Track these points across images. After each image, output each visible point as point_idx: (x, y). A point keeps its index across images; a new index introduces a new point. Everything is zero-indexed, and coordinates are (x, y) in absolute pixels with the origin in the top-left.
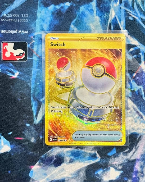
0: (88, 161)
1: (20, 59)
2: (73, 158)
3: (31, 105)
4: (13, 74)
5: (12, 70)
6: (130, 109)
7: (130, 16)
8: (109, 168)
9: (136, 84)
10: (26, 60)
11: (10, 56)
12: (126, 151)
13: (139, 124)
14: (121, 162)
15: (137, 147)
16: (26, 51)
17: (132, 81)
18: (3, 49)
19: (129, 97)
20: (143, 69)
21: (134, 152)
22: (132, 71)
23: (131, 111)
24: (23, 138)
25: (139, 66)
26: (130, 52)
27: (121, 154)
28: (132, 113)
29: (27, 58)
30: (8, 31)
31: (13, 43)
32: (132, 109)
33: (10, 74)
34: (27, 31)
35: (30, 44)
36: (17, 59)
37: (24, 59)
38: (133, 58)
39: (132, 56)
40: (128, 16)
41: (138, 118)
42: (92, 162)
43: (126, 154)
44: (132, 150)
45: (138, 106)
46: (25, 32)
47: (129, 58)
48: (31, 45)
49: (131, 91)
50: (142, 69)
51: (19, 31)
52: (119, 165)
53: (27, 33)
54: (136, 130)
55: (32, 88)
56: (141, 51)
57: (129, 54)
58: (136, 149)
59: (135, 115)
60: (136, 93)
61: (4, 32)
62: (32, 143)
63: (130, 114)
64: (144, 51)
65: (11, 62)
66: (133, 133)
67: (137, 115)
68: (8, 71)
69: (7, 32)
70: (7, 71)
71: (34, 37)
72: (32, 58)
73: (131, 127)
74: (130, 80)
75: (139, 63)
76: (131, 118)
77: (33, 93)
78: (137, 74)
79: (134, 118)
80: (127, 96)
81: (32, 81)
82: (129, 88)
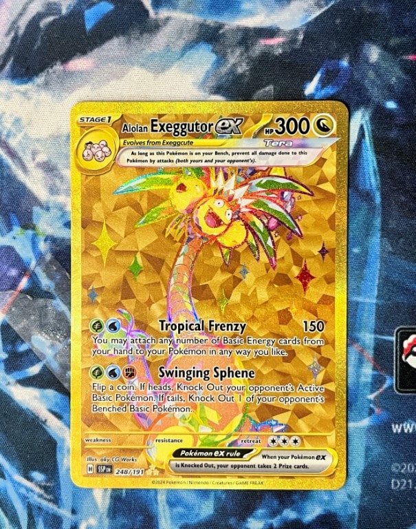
3: (381, 177)
6: (39, 165)
7: (40, 486)
9: (18, 250)
10: (397, 332)
12: (51, 19)
13: (8, 114)
15: (12, 34)
17: (33, 263)
19: (41, 206)
21: (21, 14)
22: (30, 295)
23: (34, 159)
24: (407, 61)
25: (9, 312)
26: (39, 360)
27: (68, 9)
28: (29, 152)
29: (397, 338)
32: (30, 165)
34: (395, 431)
35: (385, 386)
38: (30, 340)
39: (33, 347)
40: (48, 484)
41: (8, 136)
43: (51, 8)
44: (30, 22)
45: (9, 176)
46: (403, 430)
47: (44, 340)
48: (382, 382)
49: (34, 228)
53: (397, 426)
54: (18, 91)
55: (379, 235)
56: (2, 366)
57: (44, 356)
58: (14, 26)
59: (20, 143)
60: (19, 220)
62: (374, 42)
63: (38, 147)
66: (26, 83)
67: (13, 143)
71: (371, 412)
72: (378, 339)
73: (33, 101)
74: (38, 264)
75: (8, 324)
76: (34, 133)
77: (373, 217)
78: (16, 286)
79: (22, 134)
80: (48, 209)
81: (378, 260)
82: (42, 238)
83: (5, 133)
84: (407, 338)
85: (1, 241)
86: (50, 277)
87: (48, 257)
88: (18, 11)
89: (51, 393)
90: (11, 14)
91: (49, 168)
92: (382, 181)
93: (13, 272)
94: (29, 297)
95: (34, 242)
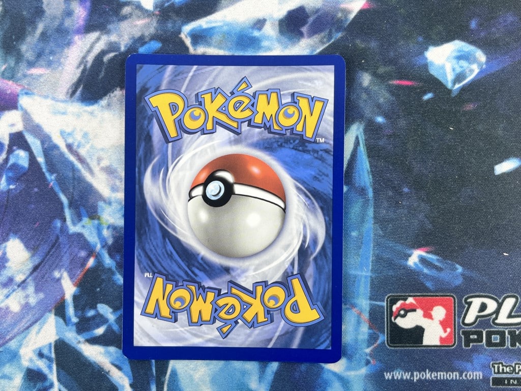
0: (213, 25)
1: (405, 300)
2: (256, 34)
3: (373, 176)
5: (426, 271)
6: (103, 169)
8: (156, 7)
9: (86, 236)
10: (387, 299)
12: (112, 55)
13: (78, 129)
14: (124, 25)
15: (82, 67)
16: (390, 324)
17: (99, 246)
18: (451, 328)
19: (105, 201)
20: (68, 278)
21: (89, 51)
23: (99, 164)
24: (393, 85)
26: (103, 323)
27: (125, 47)
28: (95, 158)
29: (387, 304)
30: (439, 378)
31: (424, 344)
32: (96, 169)
33: (432, 257)
34: (387, 378)
35: (379, 342)
36: (415, 300)
37: (393, 301)
38: (96, 307)
41: (79, 146)
42: (203, 23)
43: (112, 47)
44: (96, 57)
45: (79, 178)
46: (393, 377)
48: (376, 339)
49: (99, 219)
50: (71, 279)
51: (408, 378)
52: (130, 17)
53: (388, 374)
54: (85, 111)
55: (372, 222)
56: (74, 328)
57: (107, 320)
58: (83, 60)
59: (88, 152)
60: (87, 212)
61: (450, 375)
62: (367, 70)
63: (102, 154)
64: (65, 327)
65: (430, 291)
66: (93, 104)
67: (83, 152)
68: (437, 266)
69: (442, 374)
70: (439, 267)
71: (368, 362)
72: (373, 304)
73: (98, 119)
74: (103, 247)
76: (99, 144)
77: (367, 208)
78: (85, 264)
79: (90, 145)
80: (110, 203)
81: (372, 242)
82: (105, 226)
83: (76, 144)
84: (395, 304)
85: (73, 229)
86: (111, 256)
87: (111, 241)
88: (85, 49)
89: (112, 349)
90: (81, 51)
91: (110, 171)
92: (373, 179)
93: (83, 254)
95: (99, 229)
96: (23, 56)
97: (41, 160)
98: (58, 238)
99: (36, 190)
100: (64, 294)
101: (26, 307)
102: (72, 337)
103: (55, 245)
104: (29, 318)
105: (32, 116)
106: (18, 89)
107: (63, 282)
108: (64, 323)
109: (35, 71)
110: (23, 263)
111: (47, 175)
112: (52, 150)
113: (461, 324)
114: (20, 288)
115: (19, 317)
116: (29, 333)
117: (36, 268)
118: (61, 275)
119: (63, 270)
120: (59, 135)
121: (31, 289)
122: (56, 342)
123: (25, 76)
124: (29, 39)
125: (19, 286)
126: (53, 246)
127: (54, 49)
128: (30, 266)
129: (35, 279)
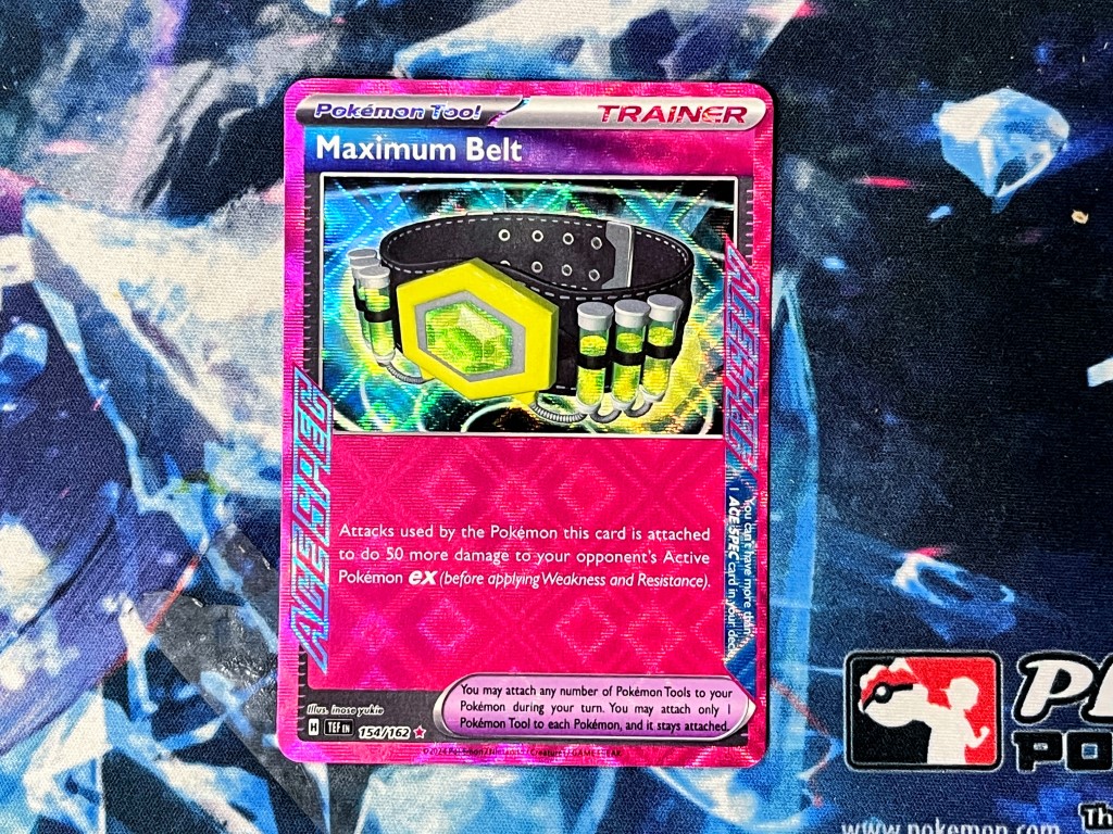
1: (888, 663)
2: (561, 69)
3: (817, 386)
4: (927, 575)
5: (934, 599)
6: (215, 369)
8: (337, 8)
9: (177, 519)
10: (849, 661)
11: (948, 685)
12: (238, 113)
13: (161, 279)
14: (265, 46)
15: (170, 140)
16: (855, 718)
17: (205, 541)
18: (991, 727)
19: (220, 441)
20: (135, 614)
21: (184, 106)
22: (199, 600)
23: (206, 358)
24: (861, 186)
25: (159, 629)
26: (214, 716)
27: (267, 96)
28: (198, 346)
29: (848, 672)
31: (930, 761)
32: (200, 369)
33: (949, 570)
35: (829, 757)
36: (911, 664)
37: (861, 667)
38: (198, 679)
39: (204, 692)
41: (161, 317)
42: (441, 45)
43: (238, 95)
44: (200, 119)
45: (162, 388)
47: (222, 678)
48: (823, 750)
49: (206, 480)
50: (142, 614)
52: (278, 29)
53: (851, 827)
54: (179, 239)
55: (814, 489)
56: (148, 725)
57: (222, 707)
58: (172, 125)
59: (183, 330)
60: (180, 465)
62: (804, 154)
63: (215, 336)
64: (127, 723)
65: (943, 644)
66: (194, 224)
67: (169, 330)
68: (958, 589)
69: (970, 828)
70: (965, 592)
71: (805, 802)
72: (816, 672)
73: (206, 257)
74: (213, 543)
75: (159, 651)
76: (207, 312)
77: (805, 458)
78: (174, 582)
79: (186, 314)
80: (231, 446)
81: (814, 534)
82: (220, 497)
83: (155, 312)
84: (866, 672)
85: (147, 503)
86: (234, 566)
87: (231, 530)
88: (178, 99)
89: (234, 773)
90: (168, 104)
91: (233, 374)
92: (819, 394)
93: (169, 558)
94: (197, 603)
95: (206, 505)
96: (35, 113)
97: (75, 347)
98: (112, 522)
99: (63, 414)
100: (125, 650)
101: (39, 678)
102: (141, 744)
103: (108, 538)
104: (46, 703)
105: (55, 247)
106: (22, 188)
107: (123, 621)
108: (124, 715)
109: (60, 148)
110: (31, 581)
111: (90, 381)
112: (101, 326)
113: (1013, 717)
114: (24, 637)
115: (21, 702)
116: (44, 737)
117: (60, 592)
118: (120, 607)
119: (123, 595)
120: (116, 290)
121: (49, 639)
122: (107, 755)
123: (38, 158)
124: (48, 75)
125: (21, 631)
126: (101, 541)
127: (105, 97)
128: (49, 586)
129: (58, 617)
